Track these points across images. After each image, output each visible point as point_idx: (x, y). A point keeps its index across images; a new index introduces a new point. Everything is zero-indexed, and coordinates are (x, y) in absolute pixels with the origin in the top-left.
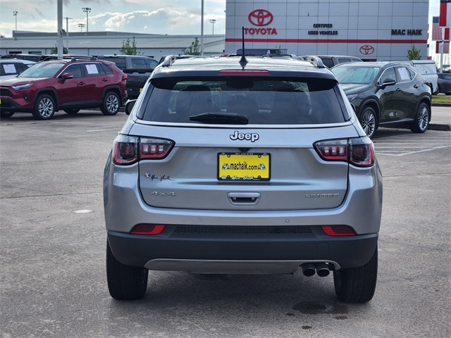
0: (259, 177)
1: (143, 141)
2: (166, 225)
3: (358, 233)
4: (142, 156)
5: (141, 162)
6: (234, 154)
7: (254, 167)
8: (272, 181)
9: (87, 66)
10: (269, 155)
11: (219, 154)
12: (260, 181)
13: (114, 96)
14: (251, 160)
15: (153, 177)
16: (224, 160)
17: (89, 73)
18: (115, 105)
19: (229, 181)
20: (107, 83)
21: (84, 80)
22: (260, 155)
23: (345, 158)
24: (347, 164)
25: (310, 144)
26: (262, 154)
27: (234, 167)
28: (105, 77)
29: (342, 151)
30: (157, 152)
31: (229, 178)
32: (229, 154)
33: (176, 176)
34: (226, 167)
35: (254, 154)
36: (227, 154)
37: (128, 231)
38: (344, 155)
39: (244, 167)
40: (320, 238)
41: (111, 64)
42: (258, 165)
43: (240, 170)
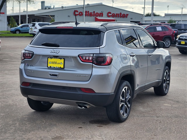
0: (60, 67)
3: (96, 92)
5: (25, 59)
6: (53, 58)
8: (65, 69)
9: (157, 27)
10: (64, 59)
11: (48, 58)
12: (60, 69)
13: (168, 40)
14: (58, 61)
15: (28, 65)
16: (50, 60)
17: (157, 30)
18: (169, 44)
19: (50, 68)
20: (165, 35)
21: (155, 33)
22: (61, 59)
23: (92, 61)
24: (92, 64)
25: (77, 55)
27: (53, 63)
28: (164, 32)
29: (91, 59)
31: (51, 67)
32: (51, 58)
34: (50, 63)
35: (59, 58)
36: (50, 58)
38: (91, 60)
39: (56, 63)
40: (79, 92)
41: (168, 27)
42: (60, 63)
43: (54, 64)
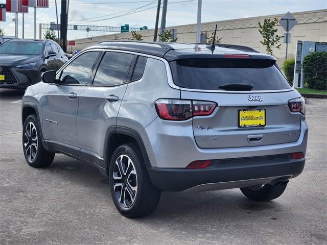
0: (260, 124)
1: (194, 103)
2: (212, 160)
4: (195, 114)
5: (194, 118)
6: (247, 110)
7: (257, 118)
8: (267, 126)
10: (265, 110)
11: (239, 110)
12: (261, 127)
14: (256, 113)
15: (202, 128)
16: (242, 114)
19: (245, 128)
22: (260, 110)
24: (300, 114)
26: (261, 110)
27: (248, 118)
30: (205, 111)
31: (245, 125)
32: (244, 110)
33: (217, 126)
34: (244, 119)
35: (257, 110)
37: (185, 167)
39: (252, 118)
40: (291, 161)
42: (259, 117)
43: (250, 121)
